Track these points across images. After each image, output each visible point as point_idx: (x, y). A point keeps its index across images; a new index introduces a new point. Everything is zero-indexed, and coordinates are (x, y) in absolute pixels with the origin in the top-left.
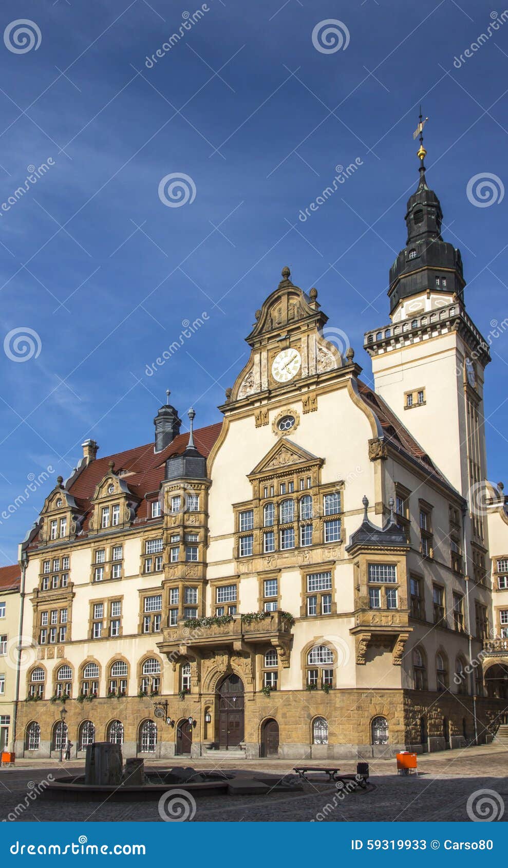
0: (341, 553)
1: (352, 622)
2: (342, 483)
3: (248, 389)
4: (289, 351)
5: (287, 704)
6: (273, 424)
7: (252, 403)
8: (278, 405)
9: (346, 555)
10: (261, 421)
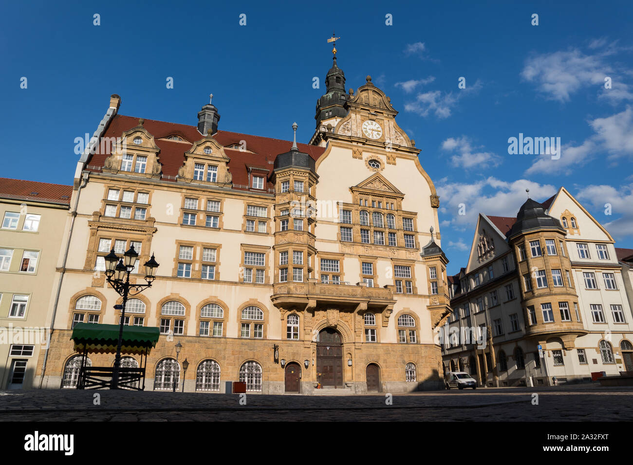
0: (417, 256)
1: (428, 302)
2: (416, 214)
3: (346, 131)
4: (374, 123)
5: (387, 352)
6: (366, 161)
7: (351, 142)
8: (370, 151)
9: (421, 259)
10: (357, 155)
